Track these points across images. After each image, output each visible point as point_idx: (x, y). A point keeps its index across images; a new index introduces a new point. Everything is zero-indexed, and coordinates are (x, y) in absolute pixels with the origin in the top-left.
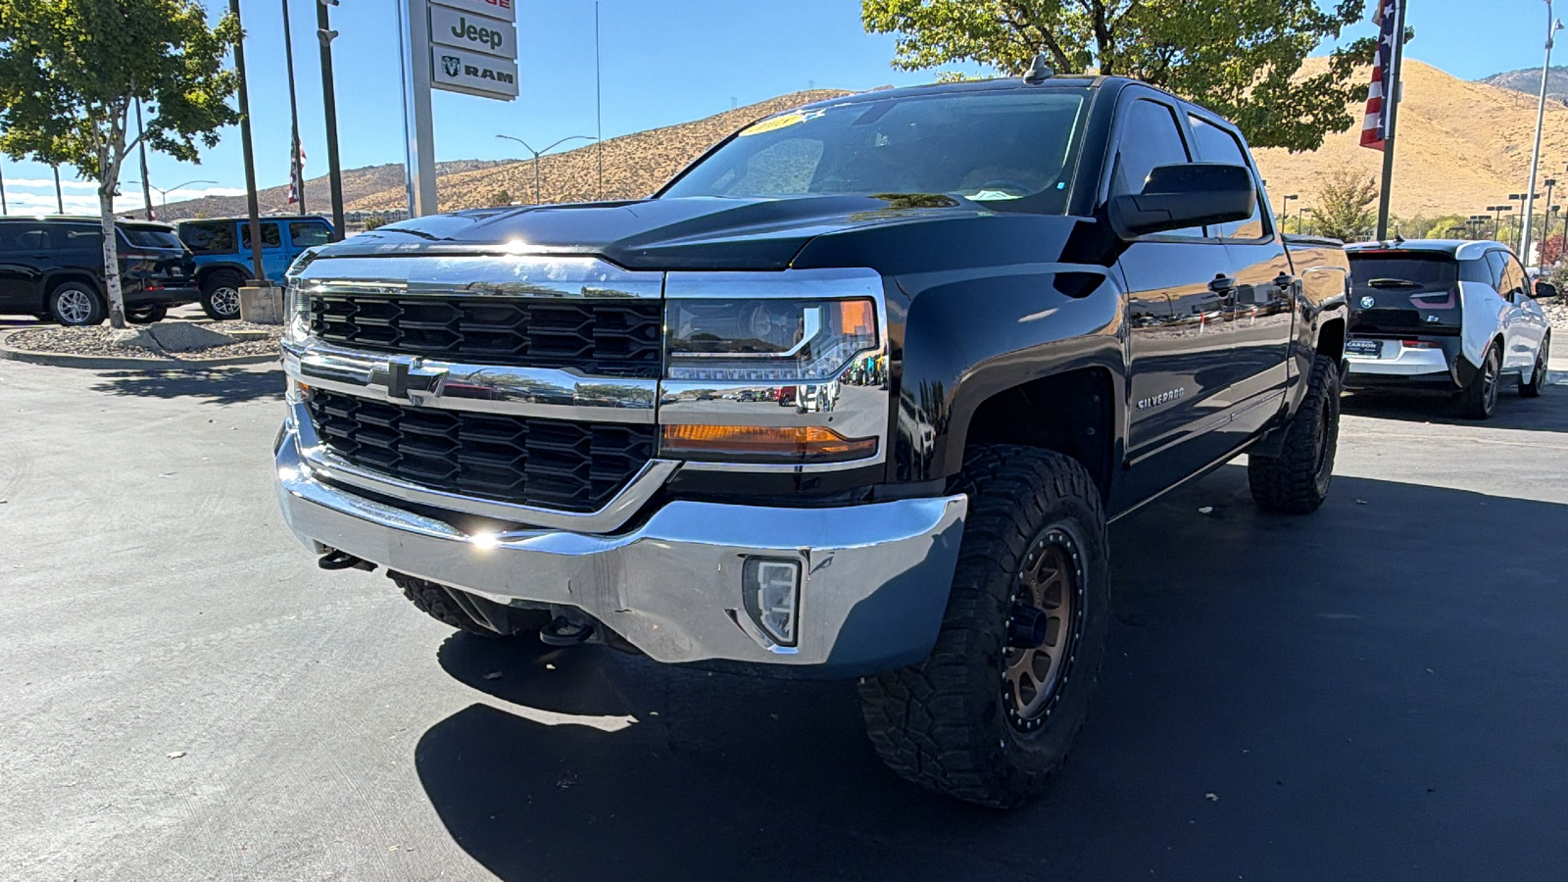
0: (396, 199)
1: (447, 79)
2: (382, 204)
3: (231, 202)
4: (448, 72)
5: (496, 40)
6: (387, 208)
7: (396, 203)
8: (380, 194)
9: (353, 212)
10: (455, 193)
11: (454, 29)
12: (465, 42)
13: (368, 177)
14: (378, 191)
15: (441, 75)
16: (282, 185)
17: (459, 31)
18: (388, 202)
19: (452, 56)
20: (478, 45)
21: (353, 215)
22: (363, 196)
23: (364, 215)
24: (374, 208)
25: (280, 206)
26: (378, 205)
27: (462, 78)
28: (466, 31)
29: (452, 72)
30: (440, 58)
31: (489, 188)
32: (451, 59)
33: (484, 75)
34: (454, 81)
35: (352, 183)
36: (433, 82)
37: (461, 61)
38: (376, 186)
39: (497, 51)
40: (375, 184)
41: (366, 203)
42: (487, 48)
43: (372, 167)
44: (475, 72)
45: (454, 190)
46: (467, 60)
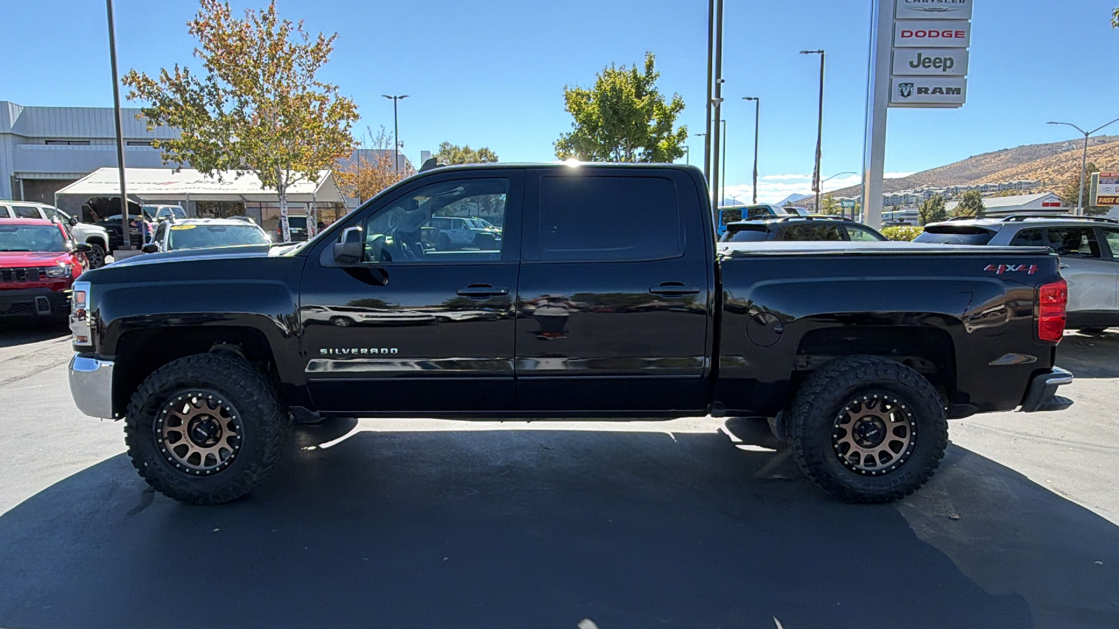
0: (1021, 173)
1: (902, 100)
2: (1007, 177)
3: (896, 182)
4: (903, 95)
5: (948, 63)
6: (1011, 181)
7: (1020, 177)
8: (1009, 170)
9: (982, 185)
10: (1075, 165)
11: (911, 63)
12: (921, 70)
13: (1002, 157)
14: (1008, 168)
15: (897, 97)
16: (933, 168)
17: (915, 63)
18: (1012, 176)
19: (906, 82)
20: (932, 70)
21: (982, 187)
22: (995, 172)
23: (991, 187)
24: (1001, 181)
25: (930, 183)
26: (1004, 178)
27: (915, 97)
28: (923, 62)
29: (906, 94)
30: (897, 86)
31: (1110, 159)
32: (906, 84)
33: (934, 92)
34: (909, 99)
35: (988, 163)
36: (891, 103)
37: (914, 85)
38: (1007, 164)
39: (949, 72)
40: (1008, 161)
41: (995, 177)
42: (940, 71)
43: (1006, 150)
44: (926, 91)
45: (1075, 162)
46: (919, 83)
